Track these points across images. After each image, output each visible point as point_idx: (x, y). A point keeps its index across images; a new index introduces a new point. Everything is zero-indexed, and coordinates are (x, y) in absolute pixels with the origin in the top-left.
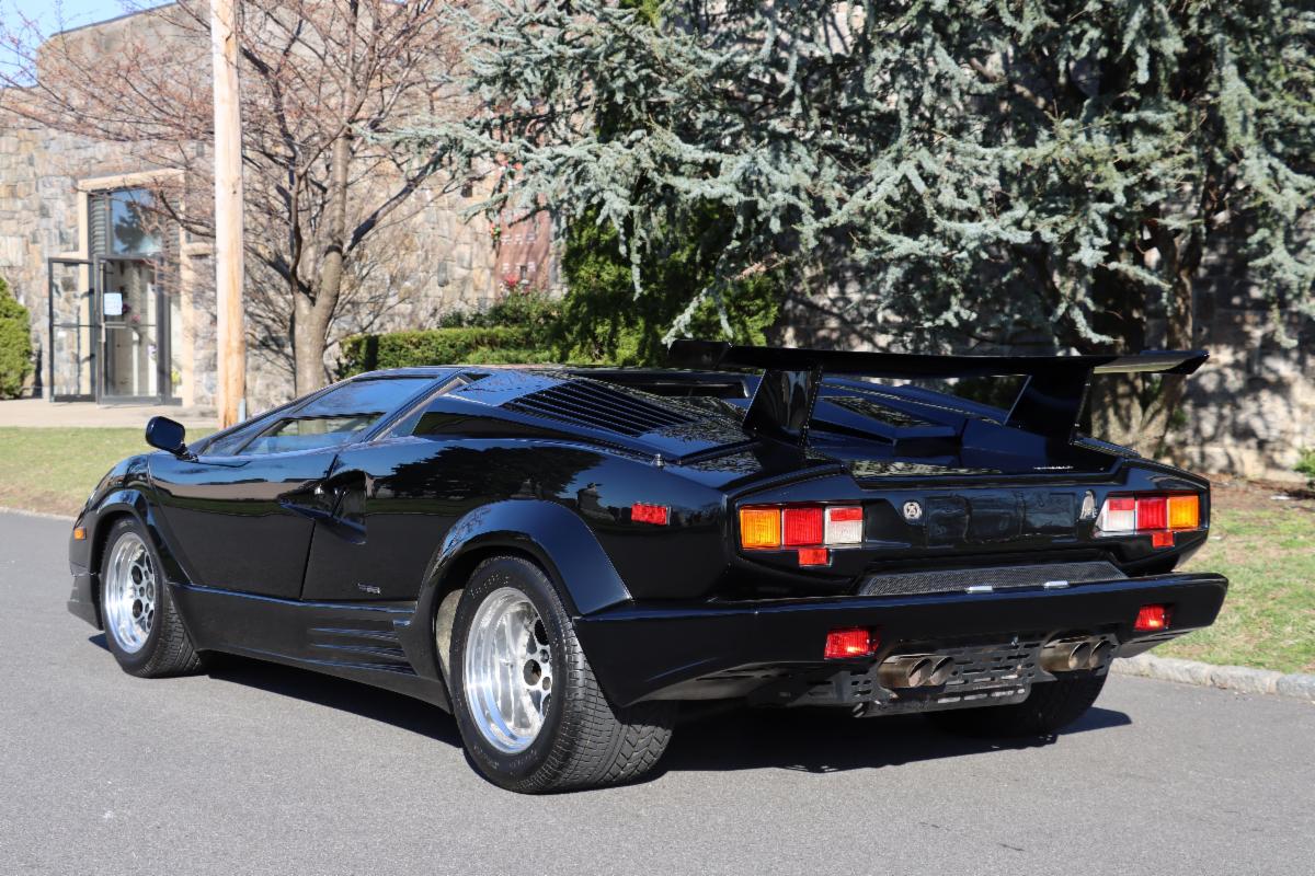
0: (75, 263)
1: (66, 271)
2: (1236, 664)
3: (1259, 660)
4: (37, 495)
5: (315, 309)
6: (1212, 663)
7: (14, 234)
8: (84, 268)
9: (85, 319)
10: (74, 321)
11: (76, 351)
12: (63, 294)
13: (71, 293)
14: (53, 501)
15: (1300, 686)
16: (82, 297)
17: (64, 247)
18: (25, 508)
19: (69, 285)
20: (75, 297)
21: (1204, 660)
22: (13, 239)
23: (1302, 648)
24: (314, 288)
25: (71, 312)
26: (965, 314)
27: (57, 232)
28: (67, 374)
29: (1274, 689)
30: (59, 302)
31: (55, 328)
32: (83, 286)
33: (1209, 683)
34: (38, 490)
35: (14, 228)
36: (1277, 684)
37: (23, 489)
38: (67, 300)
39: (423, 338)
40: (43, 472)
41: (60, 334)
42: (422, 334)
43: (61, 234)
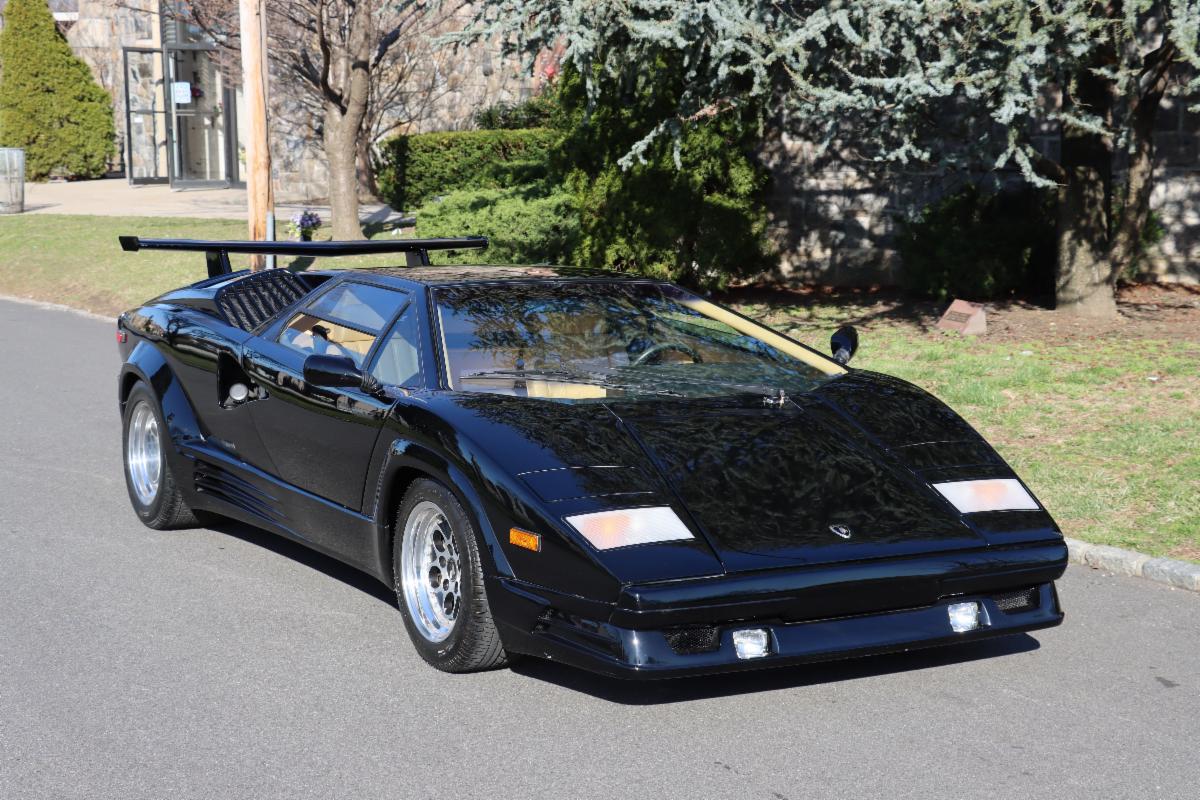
0: (151, 51)
1: (142, 58)
2: (1109, 545)
3: (1133, 539)
4: (95, 293)
5: (345, 116)
6: (1089, 541)
7: (101, 16)
8: (157, 57)
9: (160, 106)
10: (150, 108)
11: (152, 134)
12: (140, 79)
13: (147, 79)
14: (108, 301)
15: (1162, 571)
16: (157, 84)
17: (139, 35)
18: (82, 308)
19: (145, 71)
20: (151, 83)
21: (1083, 538)
22: (99, 20)
23: (1178, 526)
24: (346, 96)
25: (148, 97)
26: (917, 153)
27: (132, 20)
28: (147, 156)
29: (1139, 573)
30: (135, 87)
31: (132, 115)
32: (158, 75)
33: (1083, 562)
34: (96, 289)
35: (100, 11)
36: (1143, 568)
37: (84, 286)
38: (144, 86)
39: (453, 140)
40: (103, 269)
41: (137, 119)
42: (452, 135)
43: (136, 22)
